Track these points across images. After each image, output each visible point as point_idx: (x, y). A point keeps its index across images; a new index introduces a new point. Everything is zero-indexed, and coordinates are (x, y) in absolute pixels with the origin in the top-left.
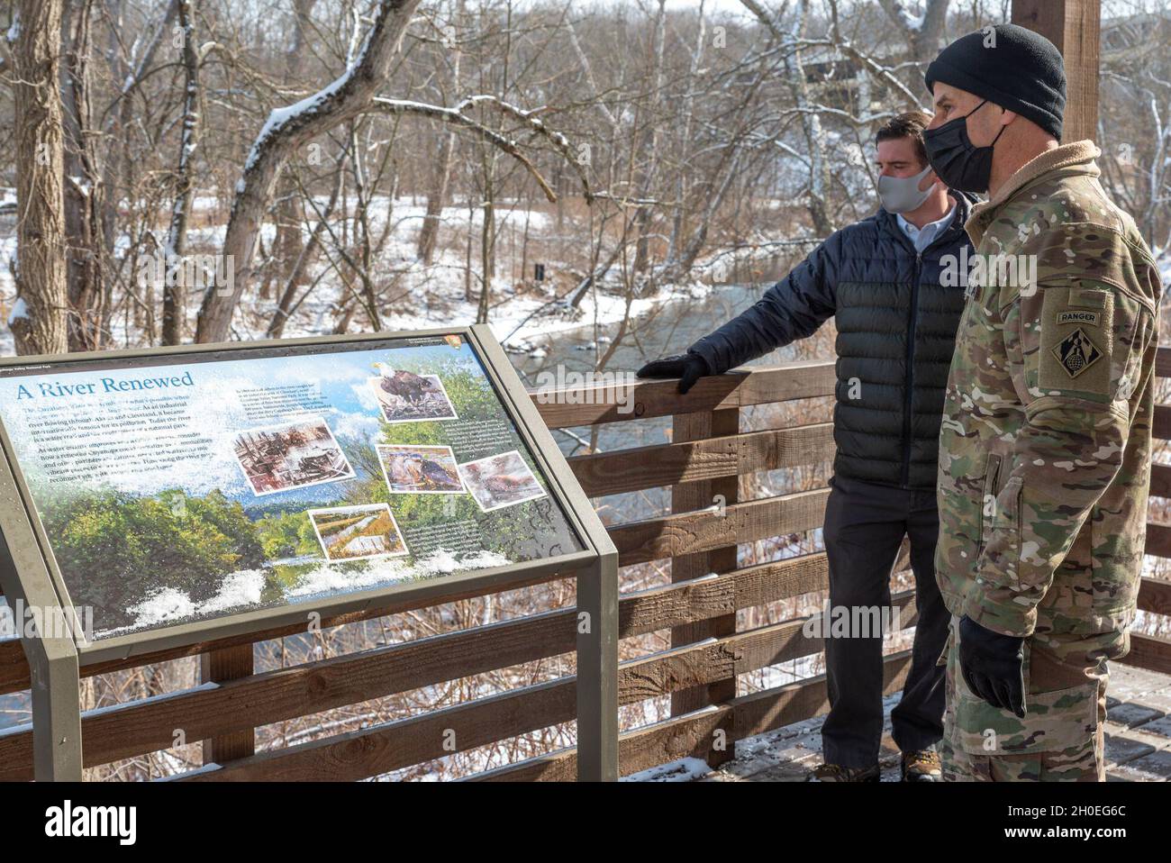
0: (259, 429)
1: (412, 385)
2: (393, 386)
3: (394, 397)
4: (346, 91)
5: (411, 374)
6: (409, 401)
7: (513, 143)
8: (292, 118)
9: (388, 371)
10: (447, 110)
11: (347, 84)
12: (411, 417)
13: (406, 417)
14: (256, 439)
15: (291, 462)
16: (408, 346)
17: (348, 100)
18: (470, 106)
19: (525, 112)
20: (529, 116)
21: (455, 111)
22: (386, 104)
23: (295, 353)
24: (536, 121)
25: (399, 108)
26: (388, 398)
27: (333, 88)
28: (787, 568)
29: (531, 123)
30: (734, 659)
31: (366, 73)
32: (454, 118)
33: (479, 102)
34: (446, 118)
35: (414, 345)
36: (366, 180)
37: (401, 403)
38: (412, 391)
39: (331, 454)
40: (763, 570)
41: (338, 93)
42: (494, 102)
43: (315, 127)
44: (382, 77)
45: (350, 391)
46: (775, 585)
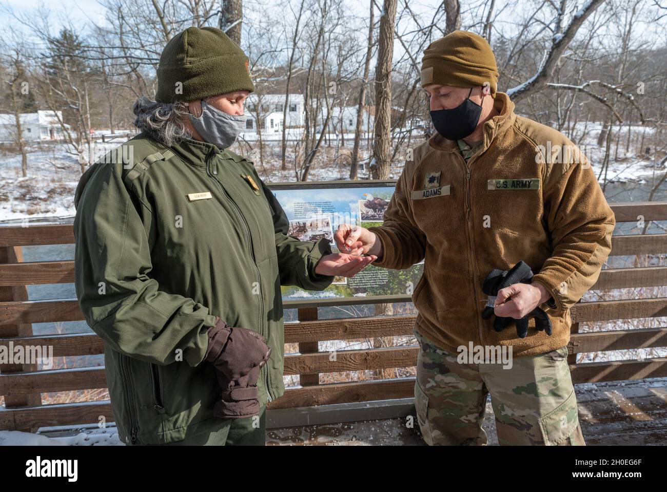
0: (297, 221)
1: (380, 204)
2: (370, 205)
3: (368, 209)
4: (536, 81)
5: (381, 200)
6: (375, 212)
7: (605, 99)
8: (514, 93)
9: (370, 197)
10: (578, 87)
11: (536, 79)
12: (374, 219)
13: (371, 219)
14: (294, 224)
15: (306, 236)
16: (387, 186)
17: (536, 84)
18: (588, 85)
19: (613, 87)
20: (615, 88)
21: (581, 87)
22: (552, 86)
23: (328, 188)
24: (619, 90)
25: (557, 87)
26: (365, 210)
27: (530, 81)
28: (610, 306)
29: (616, 91)
30: (573, 345)
31: (544, 74)
32: (580, 90)
33: (593, 83)
34: (577, 90)
35: (389, 186)
36: (562, 116)
37: (371, 212)
38: (379, 208)
39: (327, 234)
40: (595, 305)
41: (532, 82)
42: (599, 83)
43: (523, 95)
44: (550, 75)
45: (348, 206)
46: (602, 313)
